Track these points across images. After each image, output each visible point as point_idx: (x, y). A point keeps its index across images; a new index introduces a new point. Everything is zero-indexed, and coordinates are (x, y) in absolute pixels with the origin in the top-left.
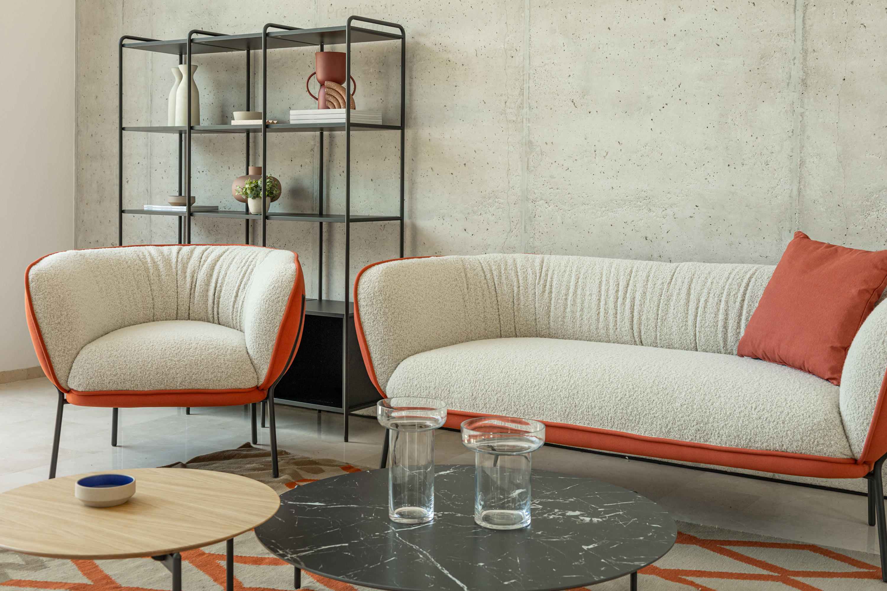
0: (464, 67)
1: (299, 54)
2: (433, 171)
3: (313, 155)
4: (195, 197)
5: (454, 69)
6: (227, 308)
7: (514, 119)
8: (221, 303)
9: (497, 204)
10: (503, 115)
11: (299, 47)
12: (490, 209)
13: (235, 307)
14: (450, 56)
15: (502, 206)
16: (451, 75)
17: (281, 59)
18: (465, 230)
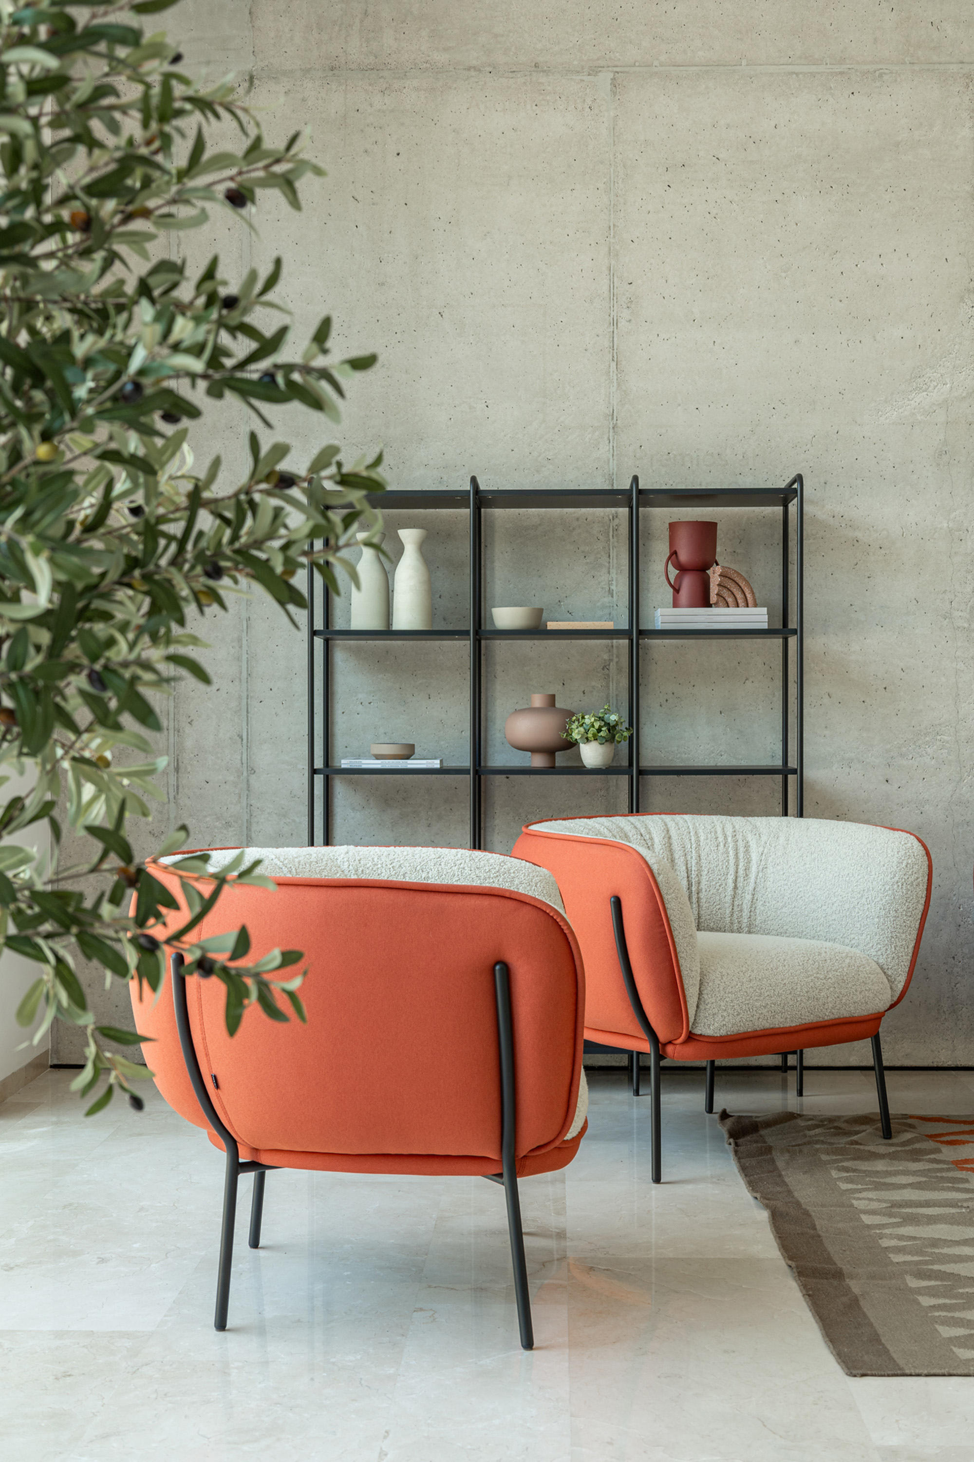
0: (883, 551)
1: (578, 519)
2: (830, 697)
3: (608, 675)
4: (414, 745)
5: (865, 554)
6: (718, 907)
7: (966, 625)
8: (703, 900)
9: (938, 743)
10: (947, 620)
11: (579, 509)
12: (929, 750)
13: (736, 903)
14: (859, 534)
15: (948, 745)
16: (861, 561)
17: (540, 525)
18: (887, 781)
